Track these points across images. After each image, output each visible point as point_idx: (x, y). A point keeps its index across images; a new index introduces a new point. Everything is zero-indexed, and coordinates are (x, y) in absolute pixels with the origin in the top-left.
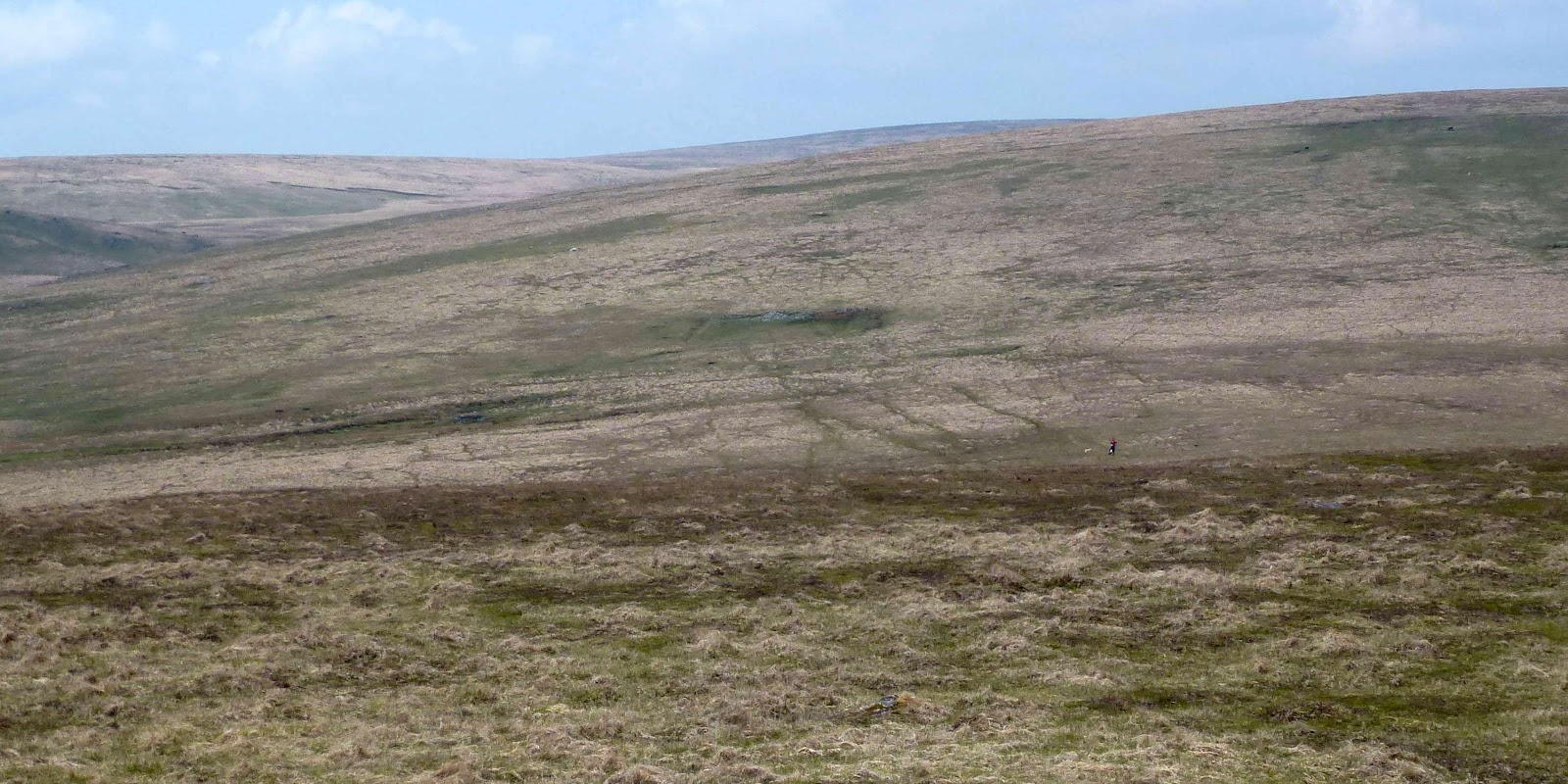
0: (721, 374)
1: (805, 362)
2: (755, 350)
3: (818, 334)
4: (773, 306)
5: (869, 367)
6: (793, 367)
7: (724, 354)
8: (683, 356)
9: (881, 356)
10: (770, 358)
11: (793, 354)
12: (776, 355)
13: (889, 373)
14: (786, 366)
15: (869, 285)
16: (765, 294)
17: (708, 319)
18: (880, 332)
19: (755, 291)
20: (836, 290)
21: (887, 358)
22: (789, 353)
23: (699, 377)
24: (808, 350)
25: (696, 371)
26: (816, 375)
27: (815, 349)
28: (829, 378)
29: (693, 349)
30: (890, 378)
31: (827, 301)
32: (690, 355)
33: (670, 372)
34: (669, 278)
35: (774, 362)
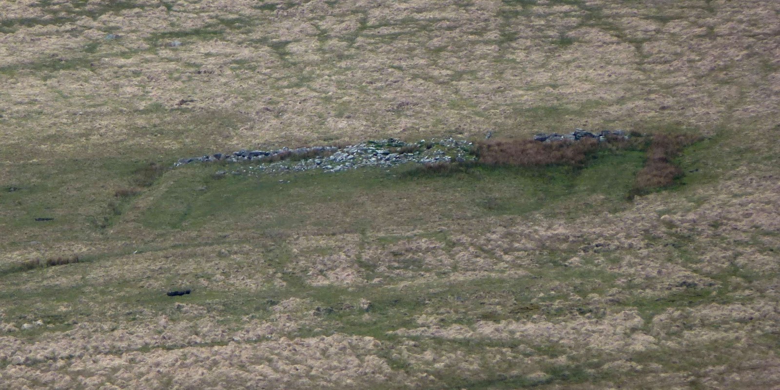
0: (205, 326)
1: (453, 289)
2: (306, 252)
3: (491, 206)
4: (360, 124)
5: (640, 304)
6: (418, 305)
7: (214, 267)
8: (96, 274)
9: (679, 273)
10: (347, 278)
11: (418, 265)
12: (367, 267)
13: (704, 324)
14: (397, 302)
15: (641, 61)
16: (332, 90)
17: (168, 166)
18: (678, 200)
19: (303, 81)
20: (543, 77)
21: (696, 278)
22: (406, 264)
23: (142, 334)
24: (462, 255)
25: (132, 318)
26: (487, 329)
27: (482, 250)
28: (525, 339)
29: (125, 253)
30: (707, 336)
31: (518, 111)
32: (116, 269)
33: (56, 321)
34: (52, 45)
35: (360, 291)
